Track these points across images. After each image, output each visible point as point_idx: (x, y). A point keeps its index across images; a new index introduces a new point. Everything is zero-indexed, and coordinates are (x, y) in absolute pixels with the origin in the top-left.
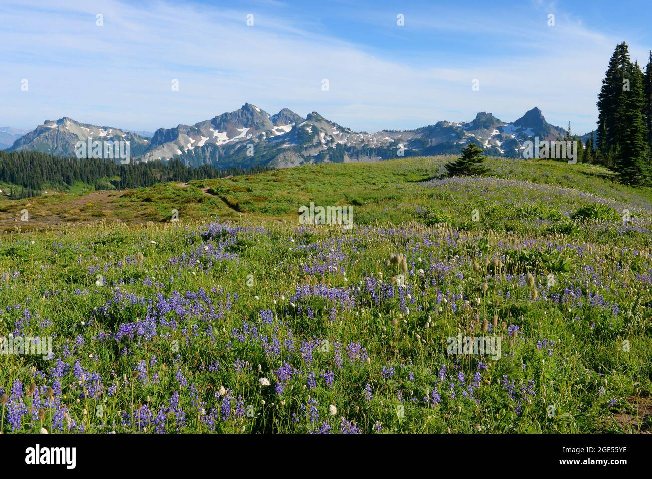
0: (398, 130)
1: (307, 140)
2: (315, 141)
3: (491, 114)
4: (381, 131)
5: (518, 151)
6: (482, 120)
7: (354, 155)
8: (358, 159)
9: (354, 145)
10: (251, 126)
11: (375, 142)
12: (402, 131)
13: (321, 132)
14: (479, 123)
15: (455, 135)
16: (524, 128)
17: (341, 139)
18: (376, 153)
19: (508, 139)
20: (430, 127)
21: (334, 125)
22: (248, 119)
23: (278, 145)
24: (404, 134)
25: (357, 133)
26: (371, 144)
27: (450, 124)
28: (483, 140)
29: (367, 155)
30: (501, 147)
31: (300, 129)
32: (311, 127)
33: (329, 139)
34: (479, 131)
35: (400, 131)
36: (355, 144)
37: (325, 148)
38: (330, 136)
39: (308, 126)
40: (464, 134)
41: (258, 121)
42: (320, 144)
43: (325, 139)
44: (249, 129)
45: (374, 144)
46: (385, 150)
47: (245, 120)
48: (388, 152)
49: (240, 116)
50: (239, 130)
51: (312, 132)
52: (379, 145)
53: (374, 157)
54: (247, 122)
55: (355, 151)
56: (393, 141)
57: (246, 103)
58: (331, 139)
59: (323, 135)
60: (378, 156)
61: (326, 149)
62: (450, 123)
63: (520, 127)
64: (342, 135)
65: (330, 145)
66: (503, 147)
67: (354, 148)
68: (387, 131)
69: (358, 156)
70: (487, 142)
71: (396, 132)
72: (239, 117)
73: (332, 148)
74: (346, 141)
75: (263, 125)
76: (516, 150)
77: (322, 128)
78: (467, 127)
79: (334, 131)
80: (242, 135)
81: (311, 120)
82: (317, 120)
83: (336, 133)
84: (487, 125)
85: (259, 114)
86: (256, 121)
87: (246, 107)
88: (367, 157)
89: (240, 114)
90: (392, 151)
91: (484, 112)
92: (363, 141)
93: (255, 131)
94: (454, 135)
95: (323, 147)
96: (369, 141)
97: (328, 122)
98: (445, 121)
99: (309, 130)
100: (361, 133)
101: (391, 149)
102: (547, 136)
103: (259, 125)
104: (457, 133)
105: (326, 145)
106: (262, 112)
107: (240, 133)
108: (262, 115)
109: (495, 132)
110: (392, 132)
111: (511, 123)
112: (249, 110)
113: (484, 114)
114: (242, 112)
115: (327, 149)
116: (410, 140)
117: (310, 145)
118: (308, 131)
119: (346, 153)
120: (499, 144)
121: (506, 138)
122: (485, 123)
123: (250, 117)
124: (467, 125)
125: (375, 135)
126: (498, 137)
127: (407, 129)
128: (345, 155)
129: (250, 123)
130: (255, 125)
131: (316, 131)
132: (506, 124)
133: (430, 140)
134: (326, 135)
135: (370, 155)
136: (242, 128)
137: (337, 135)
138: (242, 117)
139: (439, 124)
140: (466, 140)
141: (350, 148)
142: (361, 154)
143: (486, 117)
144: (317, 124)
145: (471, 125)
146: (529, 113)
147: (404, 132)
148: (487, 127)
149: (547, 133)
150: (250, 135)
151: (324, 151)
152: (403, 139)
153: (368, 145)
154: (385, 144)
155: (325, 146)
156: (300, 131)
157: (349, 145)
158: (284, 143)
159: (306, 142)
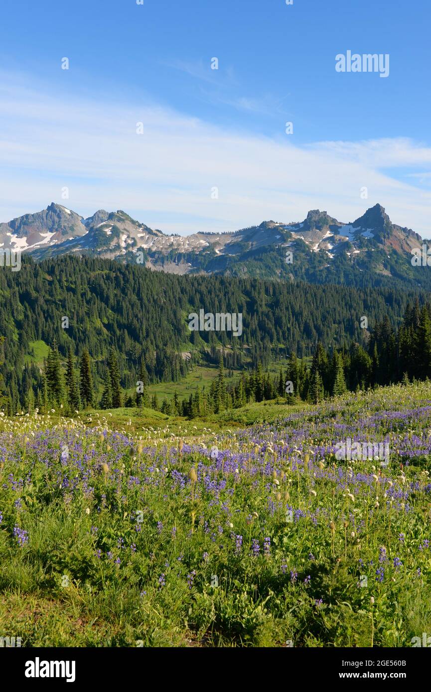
0: (215, 232)
1: (103, 242)
2: (113, 244)
3: (326, 212)
4: (196, 233)
5: (350, 255)
6: (313, 219)
7: (159, 260)
8: (163, 266)
9: (160, 250)
10: (57, 230)
11: (187, 246)
12: (220, 234)
13: (123, 233)
14: (310, 222)
15: (280, 236)
16: (363, 229)
17: (146, 242)
18: (186, 258)
19: (342, 241)
20: (254, 228)
21: (140, 226)
22: (53, 222)
23: (67, 249)
24: (223, 237)
25: (168, 236)
26: (182, 249)
27: (277, 225)
28: (312, 243)
29: (174, 261)
30: (331, 251)
31: (97, 230)
32: (111, 228)
33: (130, 242)
34: (310, 233)
35: (218, 234)
36: (162, 248)
37: (124, 251)
38: (133, 239)
39: (107, 226)
40: (291, 236)
41: (66, 224)
42: (118, 247)
43: (125, 241)
44: (55, 233)
45: (185, 248)
46: (197, 255)
47: (50, 224)
48: (200, 257)
49: (45, 218)
50: (42, 235)
51: (110, 233)
52: (191, 250)
53: (183, 263)
54: (53, 225)
55: (161, 256)
56: (208, 245)
57: (53, 204)
58: (133, 242)
59: (124, 237)
60: (188, 261)
61: (124, 253)
62: (277, 223)
63: (359, 228)
64: (148, 238)
65: (130, 249)
66: (335, 251)
67: (160, 253)
68: (203, 233)
69: (163, 263)
70: (317, 245)
71: (214, 234)
72: (43, 219)
73: (132, 252)
74: (151, 244)
75: (72, 229)
76: (349, 254)
77: (125, 229)
78: (296, 227)
79: (140, 232)
80: (45, 241)
81: (112, 219)
82: (120, 220)
83: (142, 235)
84: (319, 225)
85: (68, 216)
86: (63, 224)
87: (52, 208)
88: (174, 264)
89: (44, 216)
90: (204, 256)
91: (316, 209)
92: (172, 245)
93: (61, 236)
94: (278, 237)
95: (121, 251)
96: (179, 245)
97: (133, 222)
98: (271, 221)
99: (108, 231)
100: (172, 235)
101: (204, 254)
102: (388, 238)
103: (68, 229)
104: (282, 235)
105: (126, 248)
106: (72, 214)
107: (44, 238)
108: (72, 217)
109: (328, 234)
110: (209, 234)
111: (350, 224)
112: (55, 211)
113: (317, 212)
114: (47, 213)
115: (126, 254)
116: (228, 244)
117: (105, 248)
118: (106, 232)
119: (150, 259)
120: (330, 247)
121: (340, 240)
122: (317, 222)
123: (56, 219)
124: (296, 225)
125: (188, 238)
126: (331, 240)
127: (227, 231)
128: (148, 261)
129: (56, 227)
130: (62, 229)
131: (116, 232)
132: (344, 224)
133: (251, 243)
134: (128, 237)
135: (179, 261)
136: (47, 233)
137: (142, 237)
138: (47, 219)
139: (264, 224)
140: (291, 243)
141: (155, 253)
142: (167, 260)
143: (319, 215)
144: (119, 225)
145: (302, 226)
146: (369, 211)
147: (223, 234)
148: (319, 228)
149: (388, 234)
150: (54, 241)
151: (122, 256)
152: (221, 243)
153: (177, 249)
154: (198, 248)
155: (124, 250)
156: (97, 232)
157: (154, 249)
158: (74, 246)
159: (101, 244)
